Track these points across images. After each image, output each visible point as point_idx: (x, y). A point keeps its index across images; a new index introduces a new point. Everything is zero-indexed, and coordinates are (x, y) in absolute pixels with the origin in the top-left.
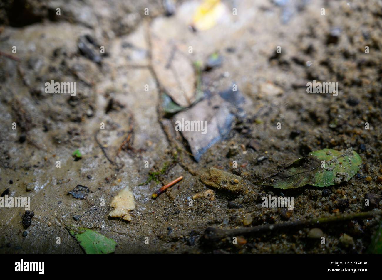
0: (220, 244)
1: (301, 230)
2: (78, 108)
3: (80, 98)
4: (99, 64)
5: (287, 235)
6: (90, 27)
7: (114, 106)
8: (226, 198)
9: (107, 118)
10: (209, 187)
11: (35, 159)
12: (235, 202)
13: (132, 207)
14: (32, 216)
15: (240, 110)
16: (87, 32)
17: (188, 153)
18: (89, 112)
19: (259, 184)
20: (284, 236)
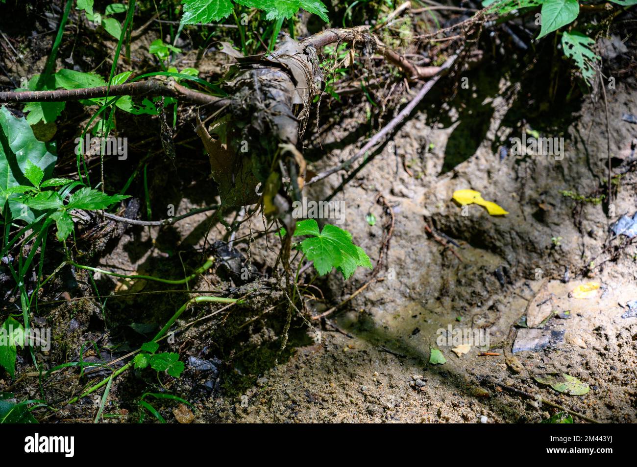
2: (474, 298)
3: (478, 295)
4: (502, 285)
6: (510, 265)
7: (494, 308)
9: (487, 312)
10: (506, 364)
11: (439, 310)
12: (512, 376)
13: (465, 353)
14: (419, 331)
15: (555, 343)
16: (507, 266)
17: (511, 347)
18: (479, 304)
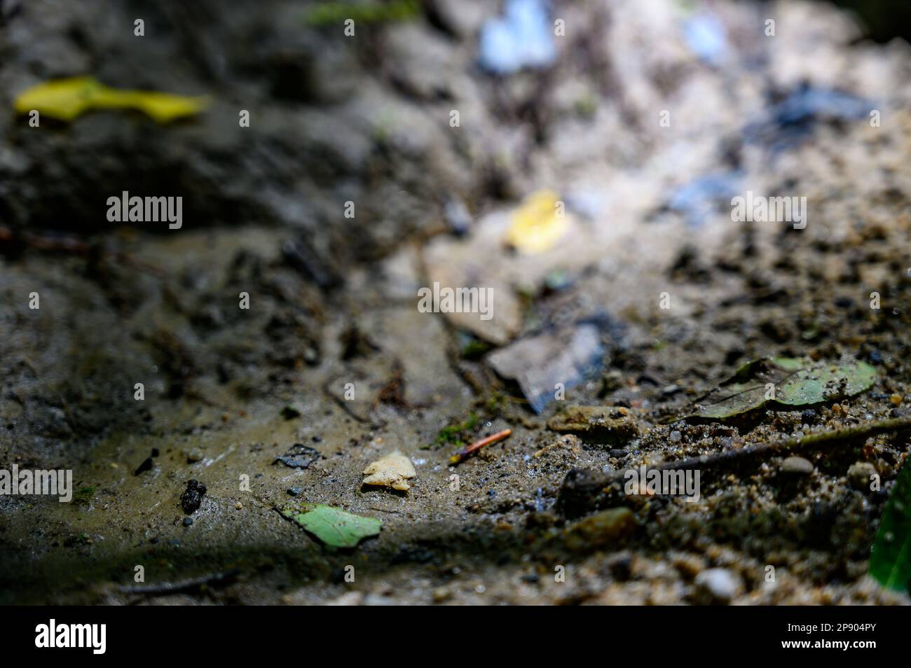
0: (599, 497)
1: (767, 461)
5: (737, 477)
7: (361, 346)
8: (604, 447)
9: (350, 365)
11: (204, 418)
13: (411, 473)
14: (202, 491)
15: (620, 339)
17: (518, 401)
18: (310, 354)
19: (670, 421)
20: (732, 478)
